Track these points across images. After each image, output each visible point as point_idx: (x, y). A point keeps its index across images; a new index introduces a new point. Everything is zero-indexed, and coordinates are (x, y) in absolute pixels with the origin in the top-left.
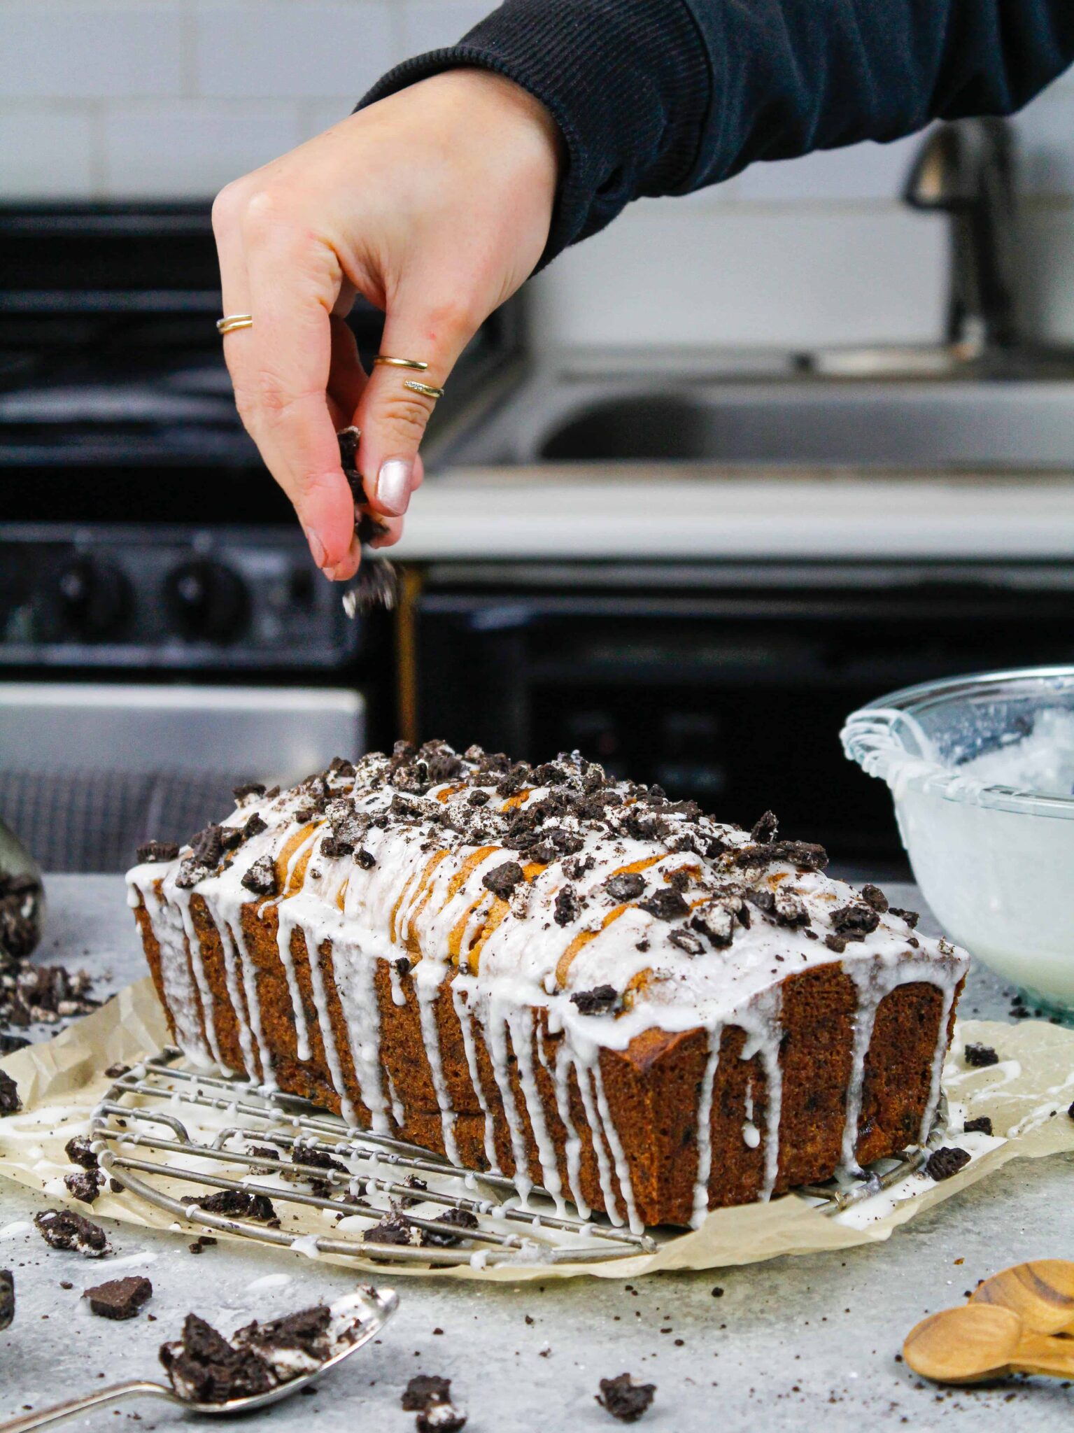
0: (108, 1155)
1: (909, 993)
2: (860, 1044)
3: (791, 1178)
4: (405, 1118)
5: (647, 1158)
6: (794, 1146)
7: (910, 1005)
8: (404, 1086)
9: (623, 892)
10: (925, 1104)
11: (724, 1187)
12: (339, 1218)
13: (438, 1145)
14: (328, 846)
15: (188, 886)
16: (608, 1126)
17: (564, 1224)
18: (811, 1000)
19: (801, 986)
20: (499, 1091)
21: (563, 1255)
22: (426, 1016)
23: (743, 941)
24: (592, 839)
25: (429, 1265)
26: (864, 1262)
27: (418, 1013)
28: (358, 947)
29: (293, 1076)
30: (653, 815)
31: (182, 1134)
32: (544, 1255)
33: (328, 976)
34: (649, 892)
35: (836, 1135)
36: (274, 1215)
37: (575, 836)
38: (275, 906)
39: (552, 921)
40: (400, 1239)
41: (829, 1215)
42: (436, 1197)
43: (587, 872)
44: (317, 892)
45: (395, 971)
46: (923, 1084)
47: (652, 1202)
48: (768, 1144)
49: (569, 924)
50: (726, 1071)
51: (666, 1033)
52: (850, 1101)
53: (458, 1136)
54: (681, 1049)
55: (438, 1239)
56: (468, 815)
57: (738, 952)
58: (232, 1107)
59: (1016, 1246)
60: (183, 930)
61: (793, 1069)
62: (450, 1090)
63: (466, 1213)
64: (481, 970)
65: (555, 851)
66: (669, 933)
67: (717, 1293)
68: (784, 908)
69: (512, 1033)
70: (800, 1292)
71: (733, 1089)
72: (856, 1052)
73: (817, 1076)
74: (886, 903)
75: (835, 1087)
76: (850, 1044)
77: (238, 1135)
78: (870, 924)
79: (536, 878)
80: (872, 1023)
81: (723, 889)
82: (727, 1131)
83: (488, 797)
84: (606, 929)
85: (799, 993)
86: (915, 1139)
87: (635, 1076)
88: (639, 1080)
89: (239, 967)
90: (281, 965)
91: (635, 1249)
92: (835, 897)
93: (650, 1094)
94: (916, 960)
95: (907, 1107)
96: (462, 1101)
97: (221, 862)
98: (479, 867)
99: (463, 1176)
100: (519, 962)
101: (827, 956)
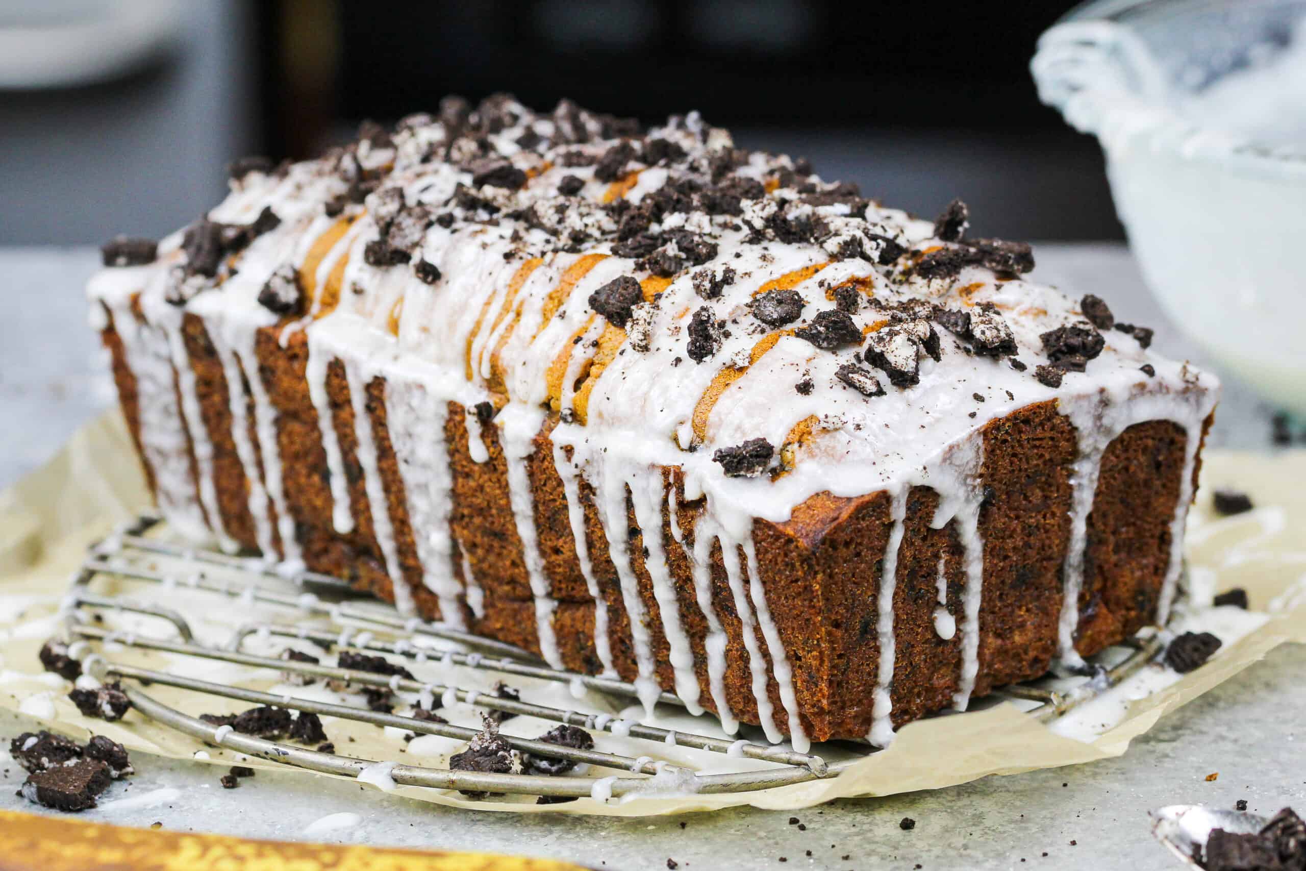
0: (98, 662)
1: (1142, 434)
2: (1081, 503)
3: (994, 676)
4: (485, 606)
5: (814, 658)
6: (998, 635)
7: (1145, 450)
8: (485, 566)
9: (775, 316)
10: (1164, 574)
11: (910, 691)
12: (408, 739)
13: (530, 640)
14: (375, 253)
15: (180, 302)
16: (764, 618)
17: (707, 741)
18: (1019, 450)
19: (1007, 432)
20: (616, 573)
21: (709, 781)
22: (517, 477)
23: (931, 377)
24: (729, 243)
25: (537, 798)
26: (1091, 781)
27: (505, 472)
28: (421, 387)
29: (325, 551)
30: (807, 209)
31: (185, 631)
32: (685, 782)
33: (379, 424)
34: (809, 315)
35: (1051, 618)
36: (324, 737)
37: (707, 239)
38: (303, 331)
39: (684, 354)
40: (499, 766)
41: (1045, 722)
42: (536, 710)
43: (726, 289)
44: (360, 312)
45: (475, 418)
46: (1160, 550)
47: (821, 712)
48: (965, 634)
49: (708, 359)
50: (913, 544)
51: (837, 499)
52: (1069, 576)
53: (560, 631)
54: (857, 519)
55: (544, 764)
56: (561, 210)
57: (926, 392)
58: (247, 596)
59: (1284, 756)
60: (170, 360)
61: (997, 538)
62: (549, 571)
63: (579, 730)
64: (591, 418)
65: (681, 259)
66: (837, 369)
67: (907, 825)
68: (983, 333)
69: (635, 498)
70: (1012, 822)
71: (921, 567)
72: (1076, 513)
73: (1027, 545)
74: (1111, 318)
75: (1050, 558)
76: (1068, 502)
77: (263, 632)
78: (1093, 348)
79: (658, 296)
80: (1096, 475)
81: (905, 307)
82: (914, 620)
83: (582, 183)
84: (756, 364)
85: (1005, 441)
86: (1151, 618)
87: (800, 555)
88: (804, 560)
89: (251, 409)
90: (311, 407)
91: (799, 772)
92: (1045, 313)
93: (819, 577)
94: (1151, 392)
95: (1141, 581)
96: (563, 586)
97: (223, 269)
98: (582, 282)
99: (567, 681)
100: (643, 407)
101: (1038, 393)
